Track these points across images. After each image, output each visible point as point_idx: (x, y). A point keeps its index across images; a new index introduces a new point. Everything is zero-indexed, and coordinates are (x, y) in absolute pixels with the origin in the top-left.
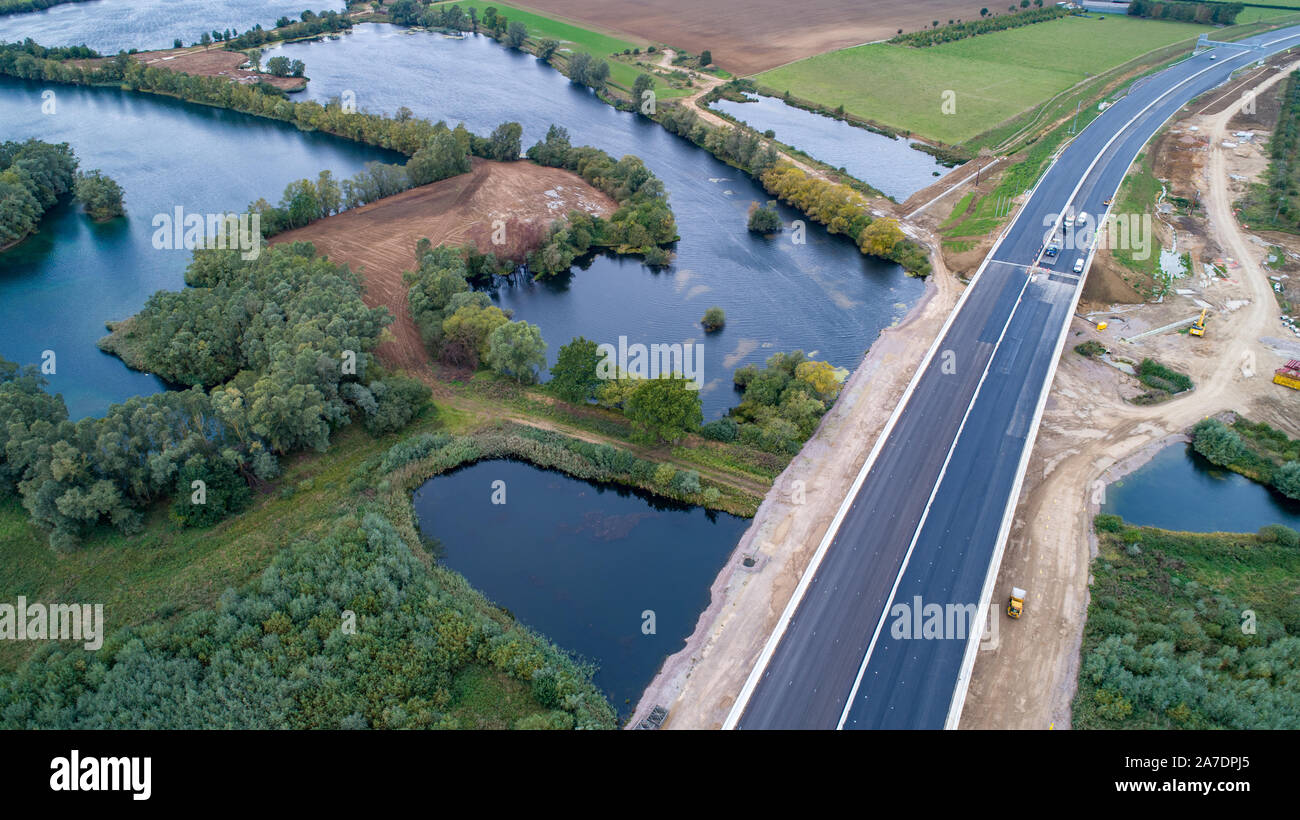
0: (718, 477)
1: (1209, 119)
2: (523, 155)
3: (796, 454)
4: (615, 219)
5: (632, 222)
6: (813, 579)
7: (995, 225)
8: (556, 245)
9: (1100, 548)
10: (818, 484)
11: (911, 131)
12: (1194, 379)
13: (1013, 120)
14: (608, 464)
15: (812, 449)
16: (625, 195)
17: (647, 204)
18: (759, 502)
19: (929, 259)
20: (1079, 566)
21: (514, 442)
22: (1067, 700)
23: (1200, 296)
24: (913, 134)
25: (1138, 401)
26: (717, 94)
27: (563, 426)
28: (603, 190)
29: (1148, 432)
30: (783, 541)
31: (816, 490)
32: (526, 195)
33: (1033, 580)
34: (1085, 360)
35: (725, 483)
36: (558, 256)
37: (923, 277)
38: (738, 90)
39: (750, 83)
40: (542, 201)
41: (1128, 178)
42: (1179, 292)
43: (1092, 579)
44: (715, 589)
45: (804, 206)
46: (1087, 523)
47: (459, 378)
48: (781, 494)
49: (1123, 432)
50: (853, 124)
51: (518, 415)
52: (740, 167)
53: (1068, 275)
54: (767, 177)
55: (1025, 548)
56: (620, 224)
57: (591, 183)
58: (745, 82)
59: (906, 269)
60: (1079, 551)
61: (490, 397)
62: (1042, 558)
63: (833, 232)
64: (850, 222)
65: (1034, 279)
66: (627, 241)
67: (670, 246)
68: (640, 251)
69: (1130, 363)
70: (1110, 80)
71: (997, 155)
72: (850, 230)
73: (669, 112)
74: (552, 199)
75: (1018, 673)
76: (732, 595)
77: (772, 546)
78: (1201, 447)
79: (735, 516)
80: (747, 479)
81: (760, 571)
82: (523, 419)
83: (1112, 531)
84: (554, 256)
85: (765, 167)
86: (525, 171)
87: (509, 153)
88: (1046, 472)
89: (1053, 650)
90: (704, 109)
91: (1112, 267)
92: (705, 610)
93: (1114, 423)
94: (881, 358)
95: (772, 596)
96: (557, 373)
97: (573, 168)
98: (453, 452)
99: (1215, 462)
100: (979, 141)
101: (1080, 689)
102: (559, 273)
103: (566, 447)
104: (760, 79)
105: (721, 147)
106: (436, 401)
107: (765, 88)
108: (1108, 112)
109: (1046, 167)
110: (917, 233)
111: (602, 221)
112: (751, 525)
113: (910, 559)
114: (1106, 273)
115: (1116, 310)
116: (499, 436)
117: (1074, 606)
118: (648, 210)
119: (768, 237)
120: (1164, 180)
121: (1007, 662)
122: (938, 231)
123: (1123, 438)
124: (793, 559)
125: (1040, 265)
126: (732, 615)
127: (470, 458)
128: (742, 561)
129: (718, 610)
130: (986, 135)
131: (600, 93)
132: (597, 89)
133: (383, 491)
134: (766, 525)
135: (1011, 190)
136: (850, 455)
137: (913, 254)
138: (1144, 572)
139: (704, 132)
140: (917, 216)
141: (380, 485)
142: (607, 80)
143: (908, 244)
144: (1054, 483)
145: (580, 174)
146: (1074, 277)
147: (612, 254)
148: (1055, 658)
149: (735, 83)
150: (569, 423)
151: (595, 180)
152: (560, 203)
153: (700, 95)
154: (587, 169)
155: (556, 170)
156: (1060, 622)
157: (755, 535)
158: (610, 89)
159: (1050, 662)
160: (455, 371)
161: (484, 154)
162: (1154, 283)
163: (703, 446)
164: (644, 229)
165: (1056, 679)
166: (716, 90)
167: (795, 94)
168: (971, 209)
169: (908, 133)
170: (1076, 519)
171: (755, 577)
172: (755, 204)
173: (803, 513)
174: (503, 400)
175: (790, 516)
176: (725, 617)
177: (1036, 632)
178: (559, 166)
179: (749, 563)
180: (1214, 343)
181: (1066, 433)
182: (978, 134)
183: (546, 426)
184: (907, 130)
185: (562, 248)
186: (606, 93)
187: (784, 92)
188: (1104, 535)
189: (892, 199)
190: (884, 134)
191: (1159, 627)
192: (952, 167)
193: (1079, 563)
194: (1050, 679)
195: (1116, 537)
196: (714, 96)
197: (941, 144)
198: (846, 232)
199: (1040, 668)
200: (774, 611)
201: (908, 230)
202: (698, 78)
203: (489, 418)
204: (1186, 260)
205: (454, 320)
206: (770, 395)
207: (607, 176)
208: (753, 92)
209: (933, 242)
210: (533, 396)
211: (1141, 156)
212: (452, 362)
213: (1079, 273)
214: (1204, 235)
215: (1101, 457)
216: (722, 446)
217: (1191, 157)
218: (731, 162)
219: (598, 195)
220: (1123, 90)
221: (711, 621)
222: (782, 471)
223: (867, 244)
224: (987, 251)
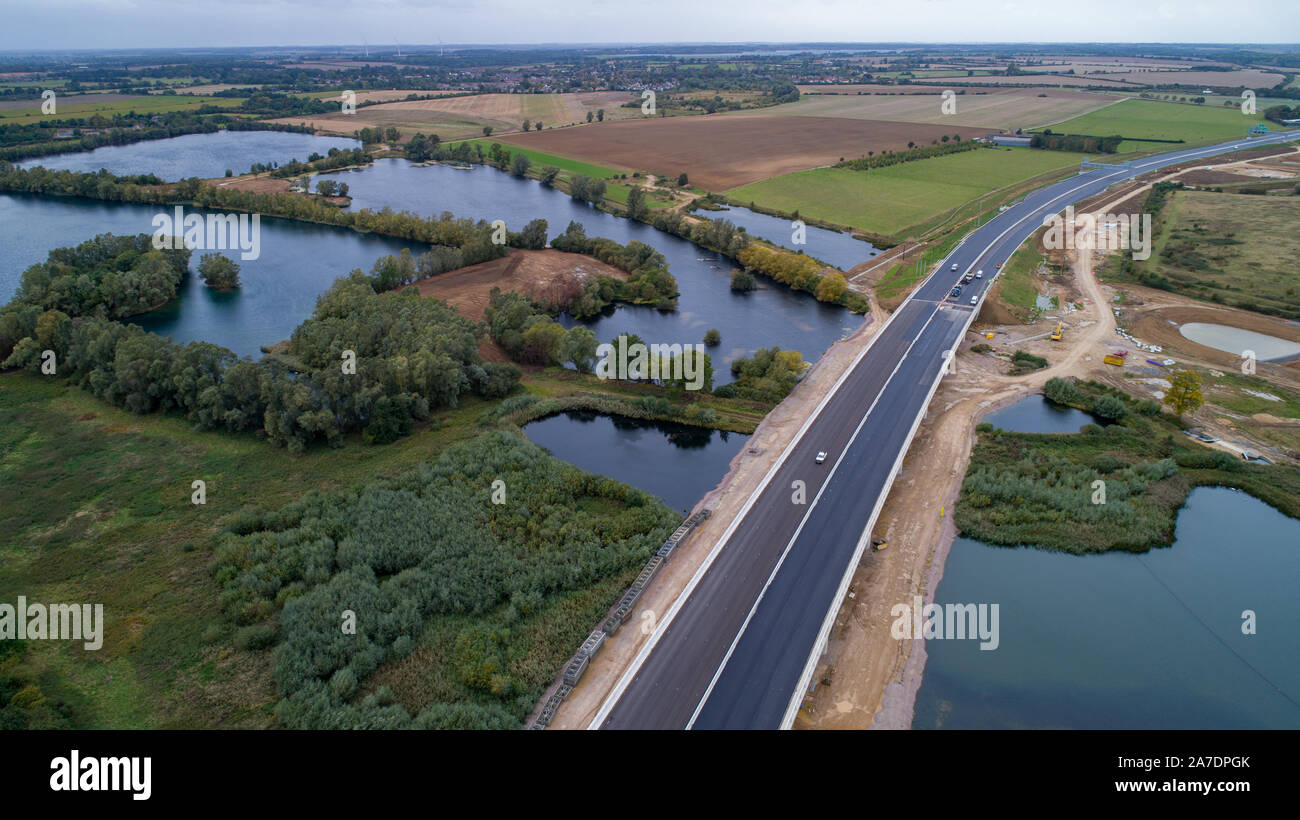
0: (727, 415)
2: (548, 245)
3: (779, 403)
4: (629, 281)
5: (644, 282)
7: (915, 281)
8: (590, 296)
9: (979, 442)
10: (794, 418)
11: (853, 227)
12: (1051, 363)
13: (933, 219)
15: (789, 401)
16: (636, 266)
17: (655, 270)
18: (757, 425)
19: (867, 302)
20: (964, 449)
21: (582, 401)
22: (953, 501)
23: (1061, 319)
24: (854, 229)
25: (1011, 373)
26: (695, 205)
28: (616, 266)
29: (1016, 389)
30: (774, 442)
31: (793, 420)
32: (556, 270)
33: (935, 455)
34: (977, 355)
37: (863, 314)
38: (713, 202)
39: (722, 197)
40: (569, 274)
41: (1016, 252)
42: (1048, 318)
44: (733, 464)
45: (772, 273)
46: (972, 430)
47: (536, 371)
48: (770, 422)
49: (1000, 389)
50: (807, 223)
51: (584, 390)
52: (720, 251)
53: (966, 306)
54: (742, 255)
56: (635, 283)
57: (606, 262)
58: (718, 197)
59: (851, 309)
60: (965, 443)
61: (561, 380)
63: (795, 288)
64: (807, 280)
65: (942, 308)
66: (640, 296)
67: (674, 298)
68: (651, 302)
69: (1008, 356)
70: (1011, 192)
71: (920, 242)
72: (808, 287)
73: (657, 216)
74: (577, 272)
76: (743, 467)
77: (768, 444)
78: (1049, 394)
80: (746, 415)
81: (760, 455)
83: (986, 432)
84: (590, 304)
85: (740, 248)
86: (552, 255)
87: (537, 243)
88: (947, 408)
90: (687, 215)
91: (999, 302)
92: (727, 473)
93: (994, 385)
94: (835, 356)
97: (590, 252)
99: (1058, 402)
100: (910, 231)
101: (961, 497)
102: (593, 315)
103: (621, 402)
104: (730, 195)
105: (704, 237)
106: (523, 383)
107: (734, 201)
108: (1007, 213)
109: (955, 246)
110: (858, 288)
111: (620, 283)
112: (751, 437)
114: (994, 305)
115: (1002, 328)
117: (960, 466)
118: (655, 274)
119: (747, 293)
120: (1046, 255)
122: (874, 287)
123: (999, 392)
125: (947, 301)
126: (744, 475)
127: (556, 409)
128: (749, 452)
129: (736, 473)
130: (912, 228)
131: (599, 206)
132: (596, 203)
133: (502, 424)
134: (762, 436)
135: (930, 260)
137: (855, 300)
139: (689, 228)
140: (858, 278)
141: (499, 421)
142: (604, 195)
143: (852, 295)
144: (951, 413)
145: (596, 257)
146: (970, 307)
147: (629, 304)
149: (709, 197)
151: (610, 258)
152: (586, 274)
153: (681, 206)
154: (601, 252)
155: (576, 255)
156: (951, 472)
157: (755, 440)
158: (607, 203)
160: (532, 367)
161: (517, 244)
162: (1030, 311)
163: (715, 399)
164: (653, 286)
165: (947, 495)
166: (694, 202)
167: (758, 204)
168: (898, 274)
169: (850, 228)
170: (965, 428)
171: (757, 459)
172: (735, 272)
173: (785, 430)
174: (570, 380)
175: (777, 431)
176: (741, 475)
177: (936, 477)
178: (579, 252)
179: (752, 452)
180: (1068, 344)
181: (961, 390)
182: (905, 228)
183: (605, 393)
184: (849, 226)
185: (593, 298)
186: (604, 205)
187: (750, 201)
188: (981, 434)
189: (839, 268)
190: (832, 230)
192: (884, 250)
194: (943, 495)
195: (989, 434)
196: (693, 206)
197: (876, 235)
198: (805, 288)
199: (938, 490)
201: (852, 287)
202: (678, 194)
203: (563, 390)
204: (1055, 301)
206: (757, 370)
207: (618, 256)
208: (725, 203)
209: (871, 295)
210: (590, 378)
211: (1029, 239)
212: (529, 362)
213: (974, 305)
214: (1071, 286)
215: (983, 401)
216: (727, 400)
218: (712, 249)
219: (614, 269)
220: (1022, 198)
221: (732, 477)
222: (770, 411)
223: (820, 294)
224: (908, 294)
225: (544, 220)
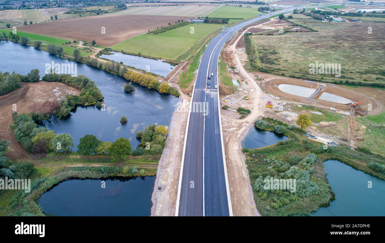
0: (142, 166)
1: (231, 47)
2: (41, 79)
3: (162, 154)
4: (81, 95)
5: (88, 95)
6: (181, 187)
7: (192, 80)
8: (64, 106)
9: (246, 157)
10: (171, 160)
11: (161, 57)
12: (251, 110)
13: (186, 52)
14: (106, 172)
15: (165, 151)
16: (82, 87)
17: (91, 89)
18: (156, 170)
19: (178, 91)
20: (243, 163)
21: (70, 173)
22: (253, 198)
23: (244, 90)
24: (162, 58)
25: (241, 118)
26: (101, 53)
27: (86, 164)
28: (73, 87)
29: (245, 125)
30: (167, 179)
31: (171, 162)
32: (46, 92)
33: (234, 170)
34: (225, 110)
35: (144, 167)
36: (66, 110)
37: (178, 97)
38: (107, 51)
39: (110, 49)
40: (53, 93)
41: (219, 63)
42: (240, 89)
43: (247, 165)
44: (153, 200)
45: (139, 82)
46: (241, 152)
47: (42, 157)
48: (162, 166)
49: (240, 126)
50: (145, 57)
51: (69, 164)
52: (115, 74)
53: (214, 90)
54: (126, 76)
55: (229, 162)
56: (84, 96)
57: (69, 85)
58: (108, 49)
59: (173, 95)
60: (241, 159)
61: (56, 161)
62: (234, 164)
63: (150, 88)
64: (154, 85)
65: (207, 92)
66: (87, 101)
67: (101, 101)
68: (92, 104)
69: (235, 109)
70: (206, 39)
71: (186, 61)
72: (154, 87)
73: (87, 60)
74: (56, 92)
75: (239, 195)
76: (158, 200)
77: (165, 182)
78: (257, 126)
79: (151, 176)
80: (151, 164)
81: (164, 190)
82: (71, 165)
83: (247, 152)
84: (64, 110)
85: (124, 73)
86: (43, 84)
87: (36, 79)
88: (227, 141)
89: (245, 186)
90: (98, 58)
91: (223, 86)
92: (152, 207)
93: (237, 125)
94: (176, 121)
95: (170, 196)
96: (80, 147)
97: (61, 81)
98: (49, 183)
99: (261, 129)
100: (180, 58)
101: (254, 194)
102: (67, 115)
103: (90, 170)
104: (113, 47)
105: (108, 68)
106: (36, 167)
107: (115, 50)
108: (208, 47)
109: (199, 63)
110: (172, 85)
111: (77, 96)
112: (156, 178)
113: (204, 174)
114: (222, 87)
115: (228, 96)
116: (65, 173)
117: (245, 173)
118: (92, 91)
119: (131, 93)
120: (227, 63)
121: (236, 193)
122: (178, 84)
123: (241, 128)
124: (172, 184)
125: (207, 88)
126: (161, 206)
127: (56, 183)
128: (158, 189)
129: (156, 206)
130: (181, 56)
131: (62, 57)
132: (60, 55)
133: (25, 204)
134: (161, 176)
135: (193, 70)
136: (177, 150)
137: (174, 91)
138: (257, 160)
139: (101, 65)
140: (171, 80)
141: (24, 202)
142: (63, 52)
143: (172, 89)
144: (230, 144)
145: (64, 83)
146: (216, 90)
147: (83, 106)
148: (246, 188)
149: (105, 49)
150: (88, 162)
151: (70, 84)
152: (60, 93)
153: (95, 54)
154: (66, 81)
155: (54, 83)
156: (244, 179)
157: (159, 180)
158: (65, 55)
159: (245, 189)
160: (40, 155)
161: (26, 81)
162: (233, 89)
163: (134, 158)
164: (92, 97)
165: (248, 194)
166: (100, 52)
167: (125, 51)
168: (184, 76)
169: (160, 58)
170: (238, 151)
171: (163, 192)
172: (125, 84)
173: (170, 170)
174: (61, 161)
175: (166, 172)
176: (159, 207)
177: (239, 183)
178: (55, 81)
179: (160, 189)
180: (251, 100)
181: (227, 130)
182: (179, 56)
183: (80, 165)
184: (160, 57)
185: (66, 107)
186: (63, 56)
187: (122, 50)
188: (246, 154)
189: (162, 77)
190: (154, 59)
191: (265, 173)
192: (175, 66)
193: (242, 162)
194: (247, 194)
195: (248, 153)
196: (100, 54)
197: (170, 60)
198: (153, 88)
199: (244, 192)
200: (172, 200)
201: (170, 84)
202: (93, 49)
203: (58, 168)
204: (238, 81)
205: (36, 138)
206: (149, 138)
207: (74, 82)
208: (112, 51)
209: (178, 87)
210: (71, 157)
211: (220, 57)
212: (38, 152)
213: (217, 89)
214: (240, 75)
215: (237, 134)
216: (140, 157)
217: (230, 56)
218: (112, 73)
219: (73, 88)
220: (210, 41)
221: (155, 210)
222: (160, 159)
223: (161, 90)
224: (193, 87)
225: (37, 70)
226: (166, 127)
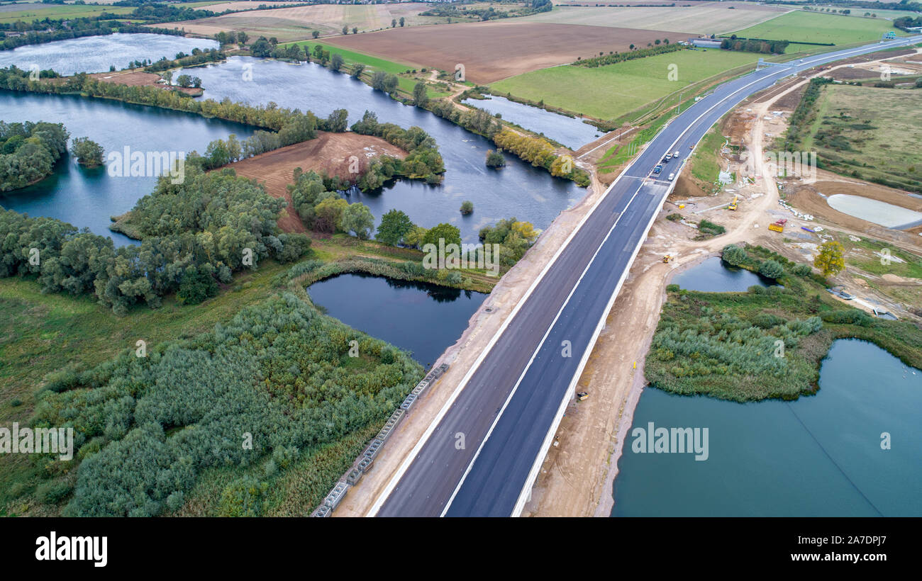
0: (471, 277)
1: (759, 105)
2: (348, 129)
3: (513, 266)
4: (407, 160)
5: (418, 161)
7: (627, 160)
8: (374, 172)
9: (668, 299)
10: (524, 278)
12: (726, 228)
13: (644, 107)
14: (412, 271)
15: (521, 264)
16: (413, 147)
17: (426, 151)
18: (494, 286)
19: (589, 177)
21: (358, 264)
22: (644, 355)
23: (737, 192)
24: (585, 115)
25: (696, 239)
26: (466, 95)
27: (385, 257)
28: (399, 146)
29: (700, 252)
30: (506, 301)
31: (523, 281)
32: (353, 150)
34: (671, 222)
35: (475, 278)
37: (586, 187)
38: (479, 92)
39: (487, 89)
40: (362, 153)
41: (705, 136)
42: (727, 191)
43: (662, 311)
44: (470, 321)
45: (519, 152)
46: (663, 290)
47: (325, 238)
49: (686, 253)
50: (549, 110)
51: (360, 254)
52: (480, 134)
53: (665, 182)
54: (497, 138)
55: (630, 300)
56: (411, 162)
57: (391, 143)
58: (483, 88)
59: (576, 183)
60: (657, 301)
61: (343, 246)
63: (535, 166)
64: (545, 159)
65: (646, 184)
66: (415, 172)
67: (441, 174)
68: (423, 177)
69: (695, 223)
71: (634, 126)
72: (545, 164)
73: (436, 105)
74: (369, 151)
76: (480, 323)
77: (500, 304)
78: (726, 258)
79: (481, 293)
80: (488, 277)
81: (494, 313)
82: (363, 255)
83: (674, 292)
84: (374, 178)
85: (495, 132)
86: (351, 137)
87: (340, 127)
88: (645, 270)
89: (640, 338)
90: (458, 103)
91: (690, 178)
93: (683, 249)
94: (561, 223)
96: (382, 230)
97: (380, 135)
99: (732, 264)
101: (650, 351)
102: (376, 188)
103: (388, 265)
104: (493, 87)
105: (469, 122)
106: (313, 248)
107: (495, 91)
108: (702, 101)
109: (660, 130)
110: (583, 165)
111: (400, 161)
112: (489, 295)
114: (687, 181)
115: (691, 200)
116: (351, 262)
117: (652, 322)
118: (426, 154)
119: (497, 169)
120: (729, 136)
122: (596, 164)
123: (686, 255)
125: (650, 177)
126: (480, 331)
127: (336, 272)
128: (485, 310)
130: (627, 115)
131: (393, 95)
132: (391, 93)
133: (291, 286)
134: (497, 296)
135: (639, 143)
137: (580, 175)
138: (688, 307)
139: (458, 115)
140: (585, 157)
141: (289, 284)
142: (397, 87)
143: (579, 171)
144: (648, 274)
145: (385, 139)
146: (668, 182)
147: (405, 179)
148: (640, 341)
149: (477, 89)
150: (389, 256)
151: (394, 141)
152: (374, 153)
153: (455, 96)
154: (389, 135)
155: (369, 137)
156: (644, 328)
157: (491, 299)
158: (399, 93)
159: (637, 342)
160: (322, 234)
161: (325, 128)
162: (713, 186)
164: (425, 164)
165: (639, 349)
166: (465, 92)
167: (513, 95)
168: (615, 153)
169: (582, 115)
170: (657, 287)
171: (491, 316)
172: (490, 152)
174: (351, 247)
175: (509, 291)
176: (477, 331)
177: (632, 332)
178: (371, 135)
179: (488, 310)
180: (742, 212)
181: (656, 254)
182: (623, 114)
183: (377, 257)
184: (581, 112)
185: (377, 174)
186: (397, 95)
187: (508, 93)
188: (670, 294)
189: (570, 149)
190: (568, 116)
191: (691, 325)
192: (606, 132)
193: (656, 305)
195: (676, 294)
196: (464, 96)
197: (601, 120)
198: (543, 165)
199: (633, 344)
201: (579, 164)
202: (454, 86)
203: (344, 255)
204: (733, 175)
205: (321, 206)
206: (499, 239)
207: (401, 138)
208: (488, 94)
209: (592, 170)
210: (366, 244)
211: (716, 125)
212: (320, 230)
213: (671, 181)
217: (744, 125)
218: (475, 131)
219: (397, 149)
220: (712, 90)
221: (469, 333)
222: (506, 272)
223: (554, 170)
224: (621, 172)
225: (345, 110)
226: (539, 231)
